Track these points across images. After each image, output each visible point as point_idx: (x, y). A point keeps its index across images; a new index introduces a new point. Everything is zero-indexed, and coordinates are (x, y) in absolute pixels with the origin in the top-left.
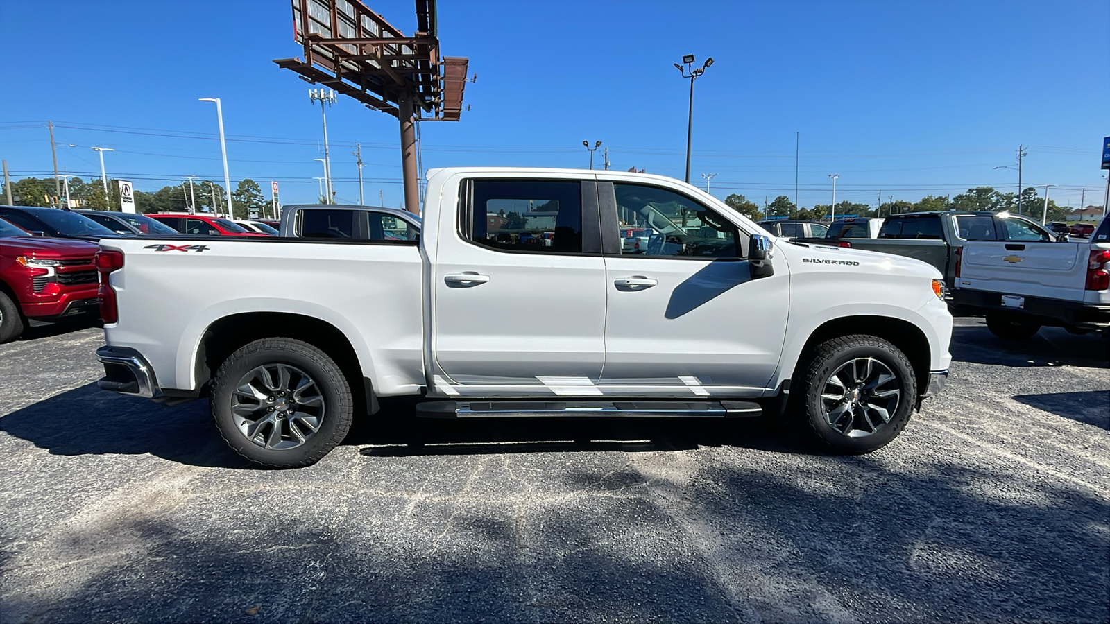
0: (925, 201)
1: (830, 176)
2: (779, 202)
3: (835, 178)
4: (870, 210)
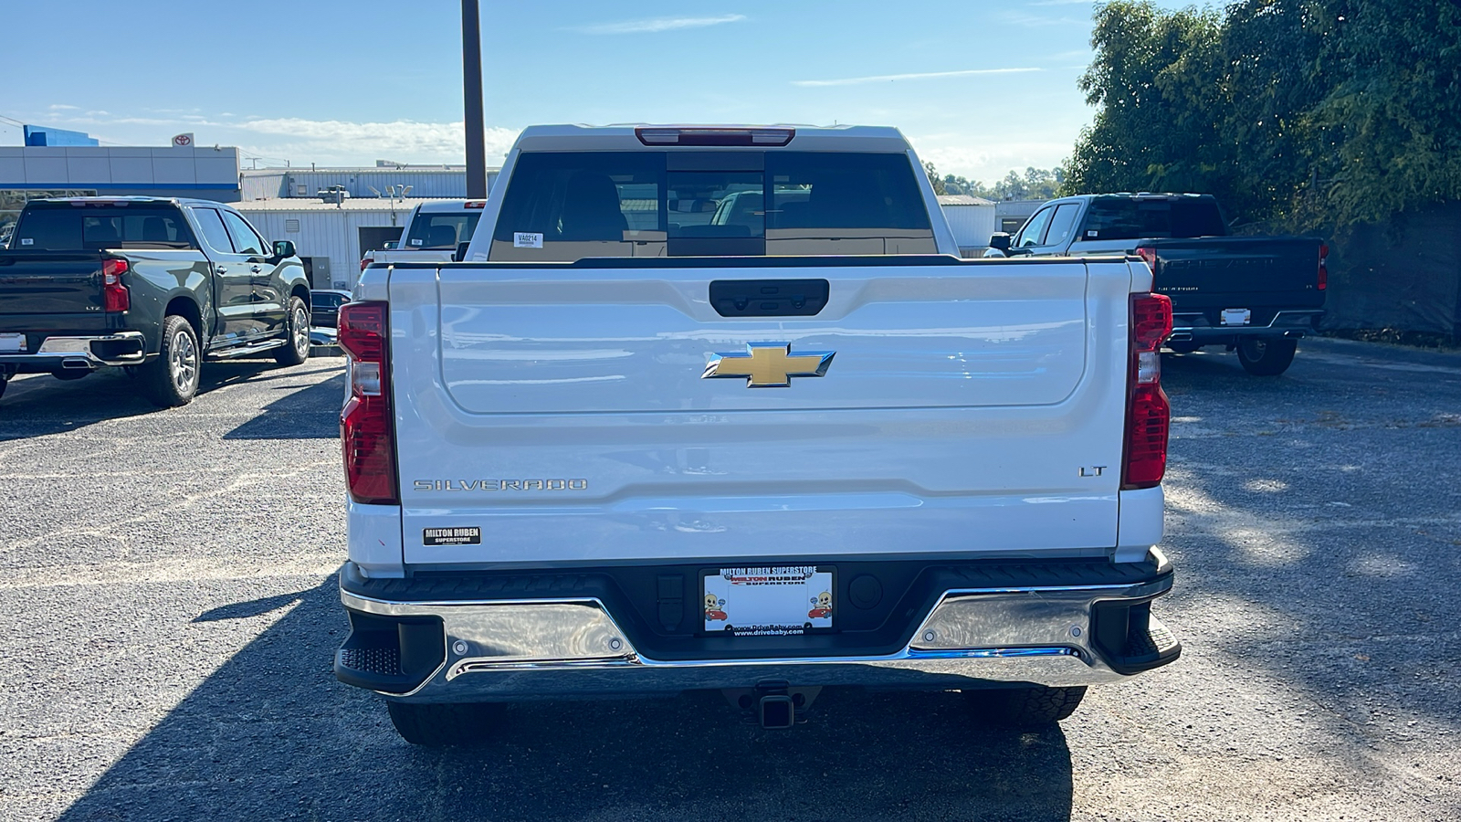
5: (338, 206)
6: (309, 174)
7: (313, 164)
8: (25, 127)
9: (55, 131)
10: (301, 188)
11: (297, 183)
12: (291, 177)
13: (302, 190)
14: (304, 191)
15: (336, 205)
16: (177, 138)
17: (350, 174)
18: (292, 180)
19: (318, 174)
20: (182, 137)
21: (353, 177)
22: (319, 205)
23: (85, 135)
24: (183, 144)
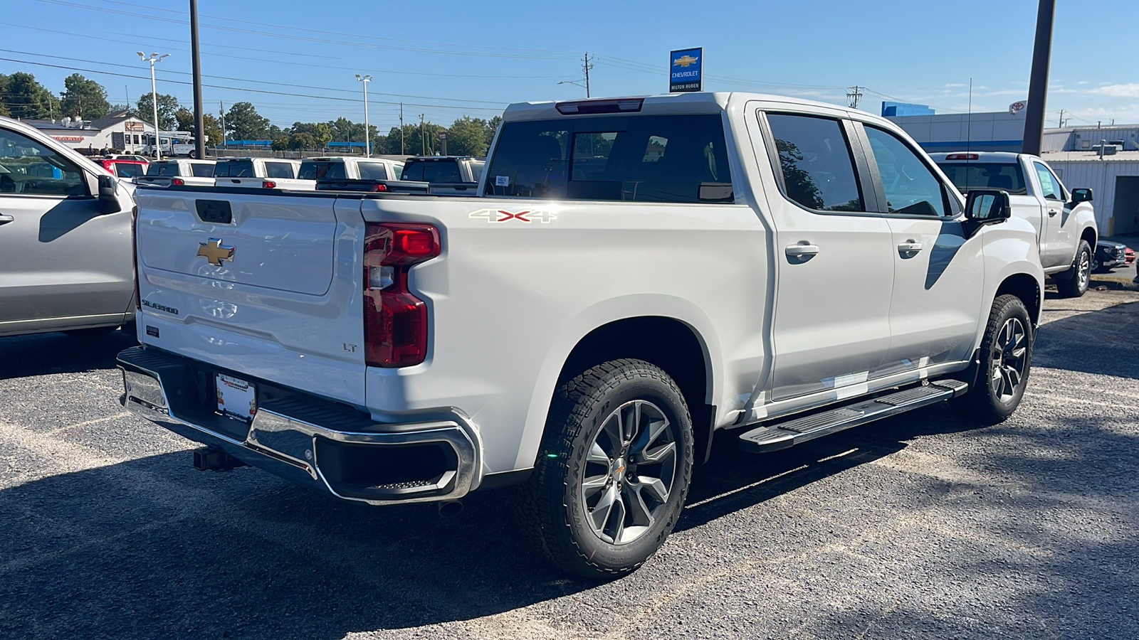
0: (459, 124)
1: (358, 76)
2: (238, 113)
3: (365, 80)
4: (379, 135)
5: (1101, 158)
6: (1093, 130)
7: (1099, 122)
8: (883, 103)
9: (905, 105)
10: (1085, 143)
11: (1082, 138)
12: (1078, 134)
13: (1086, 145)
14: (1087, 145)
15: (1099, 157)
16: (1014, 105)
17: (1132, 130)
18: (1079, 136)
19: (1102, 130)
20: (1018, 103)
21: (1134, 132)
22: (1092, 156)
23: (927, 107)
24: (1018, 109)
